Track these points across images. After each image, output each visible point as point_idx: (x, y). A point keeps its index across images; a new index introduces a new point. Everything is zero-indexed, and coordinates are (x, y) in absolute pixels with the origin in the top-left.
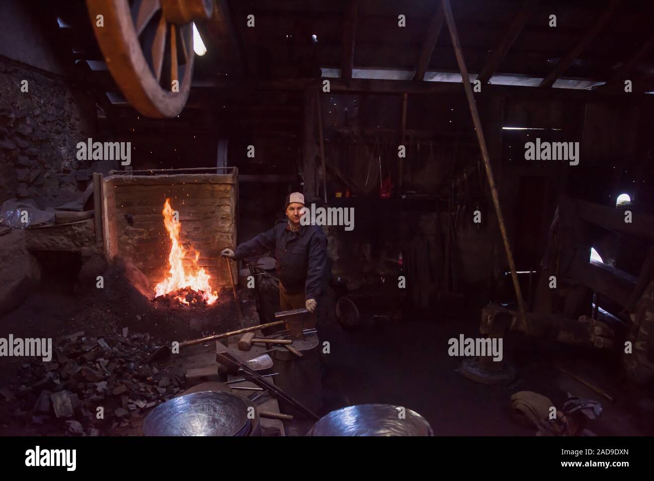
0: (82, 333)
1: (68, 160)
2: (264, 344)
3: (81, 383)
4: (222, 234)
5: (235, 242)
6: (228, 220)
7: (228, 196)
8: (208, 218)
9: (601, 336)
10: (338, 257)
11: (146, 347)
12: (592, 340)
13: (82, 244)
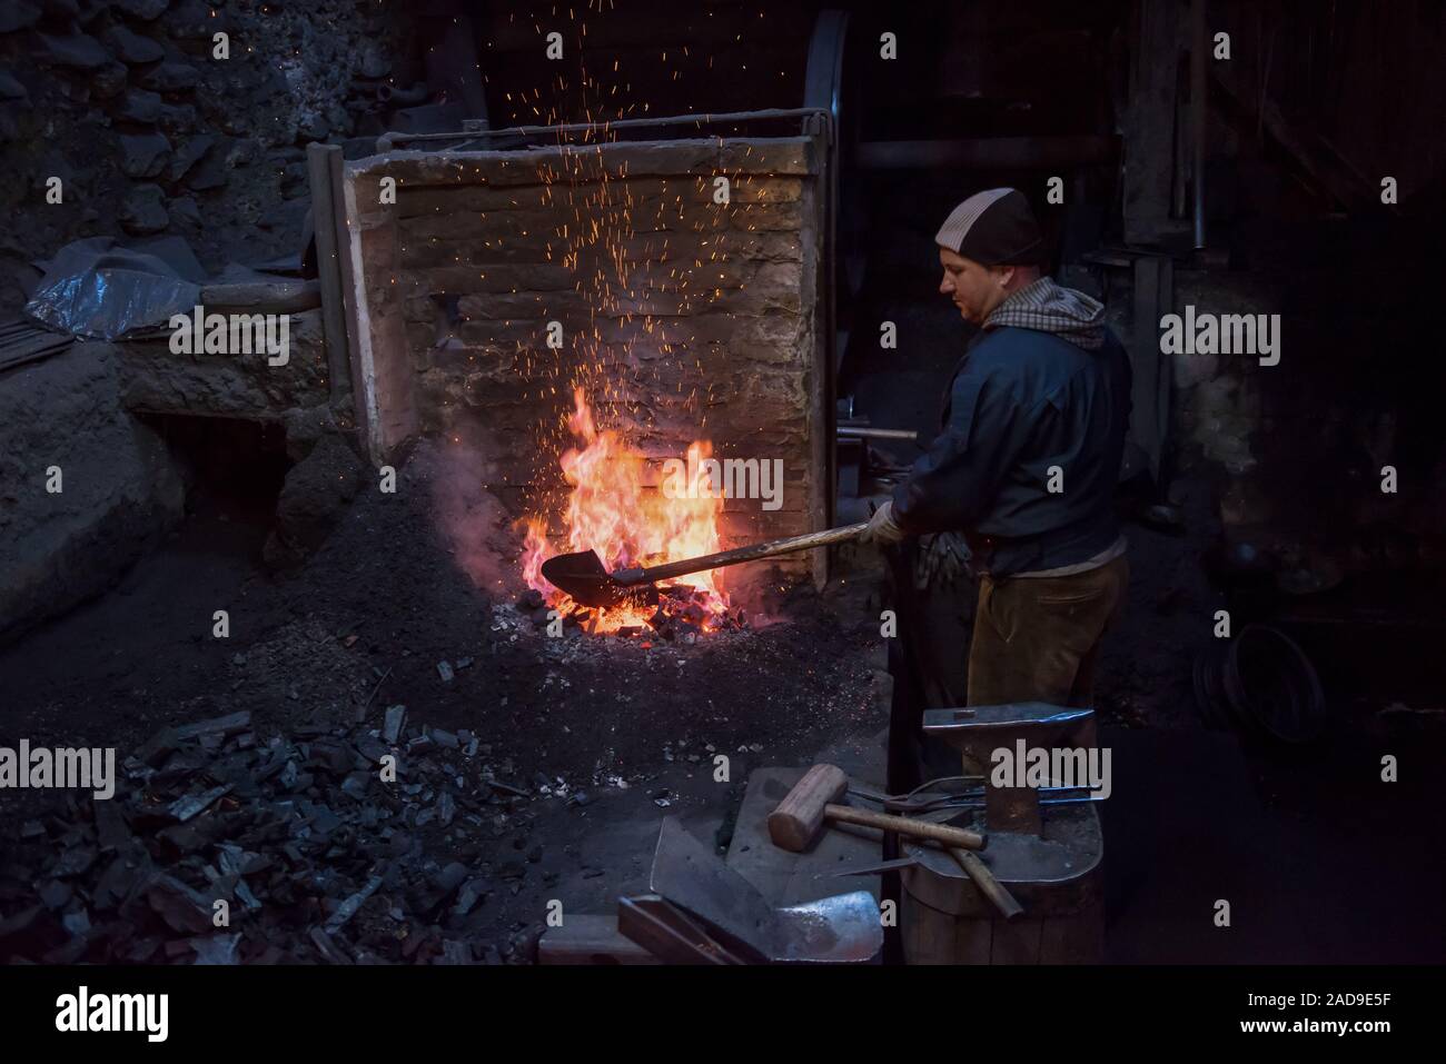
0: (242, 719)
1: (311, 104)
2: (879, 832)
3: (147, 940)
4: (770, 372)
5: (817, 402)
6: (793, 317)
7: (791, 224)
8: (719, 308)
10: (1252, 461)
11: (460, 781)
13: (290, 400)
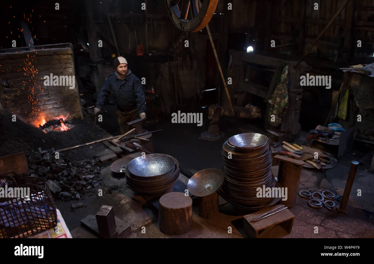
7: (70, 62)
9: (256, 112)
12: (252, 114)
